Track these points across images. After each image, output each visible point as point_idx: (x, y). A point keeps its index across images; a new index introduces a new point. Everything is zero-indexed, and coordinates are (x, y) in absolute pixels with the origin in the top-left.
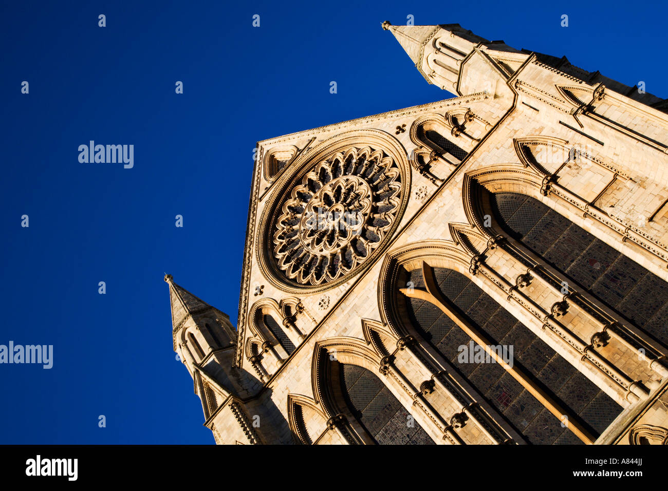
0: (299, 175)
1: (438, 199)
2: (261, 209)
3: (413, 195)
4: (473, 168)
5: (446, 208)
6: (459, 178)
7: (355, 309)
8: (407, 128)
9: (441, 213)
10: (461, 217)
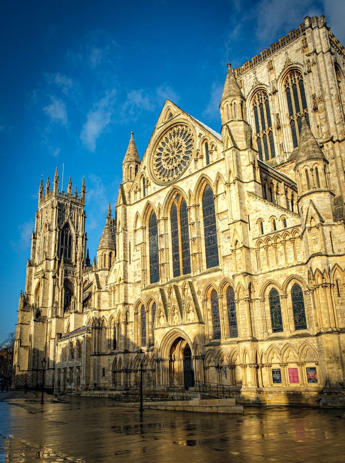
0: (172, 127)
1: (192, 177)
2: (157, 132)
3: (189, 168)
4: (205, 173)
5: (192, 182)
6: (200, 174)
7: (160, 197)
8: (202, 136)
9: (190, 183)
10: (193, 190)
